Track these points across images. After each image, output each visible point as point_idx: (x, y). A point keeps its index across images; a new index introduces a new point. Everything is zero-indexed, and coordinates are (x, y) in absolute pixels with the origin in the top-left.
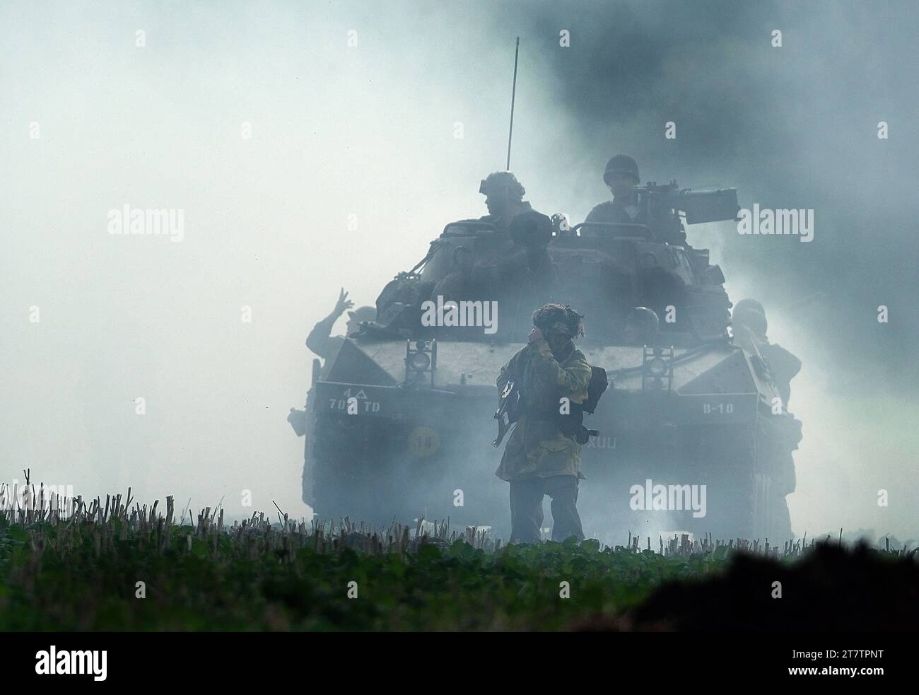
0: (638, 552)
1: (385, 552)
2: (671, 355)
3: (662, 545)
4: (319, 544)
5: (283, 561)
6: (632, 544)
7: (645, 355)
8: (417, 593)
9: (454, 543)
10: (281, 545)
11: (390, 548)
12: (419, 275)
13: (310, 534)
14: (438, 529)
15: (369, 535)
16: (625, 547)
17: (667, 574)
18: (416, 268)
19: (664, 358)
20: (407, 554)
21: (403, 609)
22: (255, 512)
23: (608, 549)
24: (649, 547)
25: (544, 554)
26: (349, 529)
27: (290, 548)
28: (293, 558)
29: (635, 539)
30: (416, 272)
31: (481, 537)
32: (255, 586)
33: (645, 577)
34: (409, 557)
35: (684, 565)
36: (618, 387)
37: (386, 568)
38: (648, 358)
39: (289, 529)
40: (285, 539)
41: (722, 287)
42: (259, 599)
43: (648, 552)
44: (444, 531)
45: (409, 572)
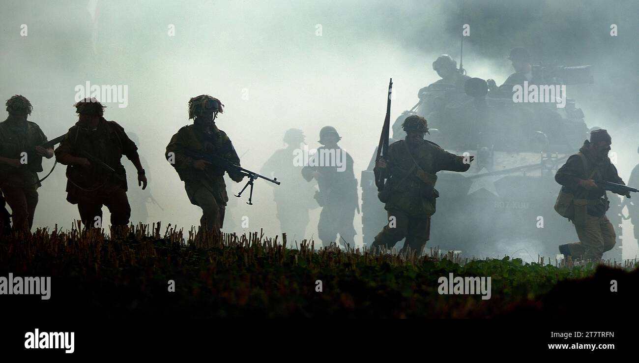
0: (544, 265)
1: (405, 265)
2: (556, 157)
3: (557, 262)
4: (368, 260)
5: (348, 269)
6: (540, 261)
7: (542, 158)
8: (424, 287)
9: (442, 260)
10: (347, 261)
11: (407, 263)
12: (415, 112)
13: (362, 254)
14: (433, 252)
15: (395, 255)
16: (536, 263)
17: (561, 278)
18: (414, 108)
19: (553, 159)
20: (417, 266)
21: (416, 296)
22: (331, 243)
23: (527, 264)
24: (550, 263)
25: (492, 266)
26: (384, 252)
27: (352, 262)
28: (354, 267)
29: (541, 258)
30: (414, 110)
31: (456, 257)
32: (334, 282)
33: (549, 280)
34: (418, 267)
35: (569, 273)
36: (528, 175)
37: (405, 273)
38: (544, 159)
39: (350, 251)
40: (349, 258)
41: (583, 120)
42: (337, 290)
43: (549, 265)
44: (436, 253)
45: (419, 276)
